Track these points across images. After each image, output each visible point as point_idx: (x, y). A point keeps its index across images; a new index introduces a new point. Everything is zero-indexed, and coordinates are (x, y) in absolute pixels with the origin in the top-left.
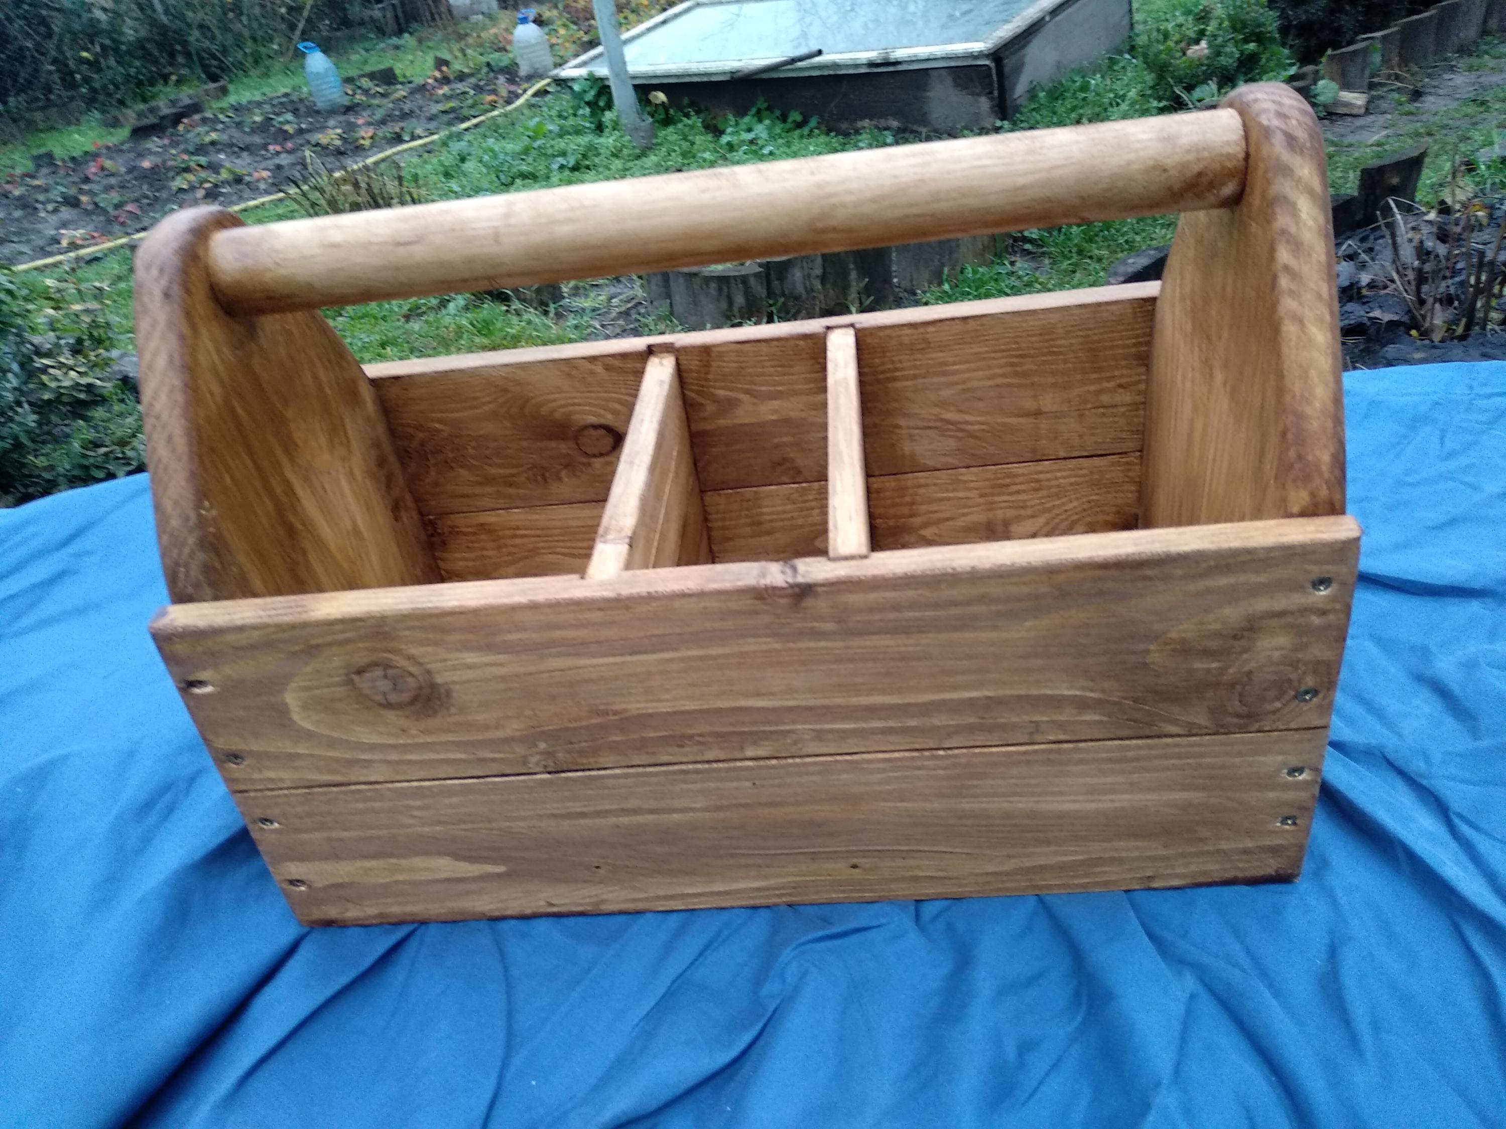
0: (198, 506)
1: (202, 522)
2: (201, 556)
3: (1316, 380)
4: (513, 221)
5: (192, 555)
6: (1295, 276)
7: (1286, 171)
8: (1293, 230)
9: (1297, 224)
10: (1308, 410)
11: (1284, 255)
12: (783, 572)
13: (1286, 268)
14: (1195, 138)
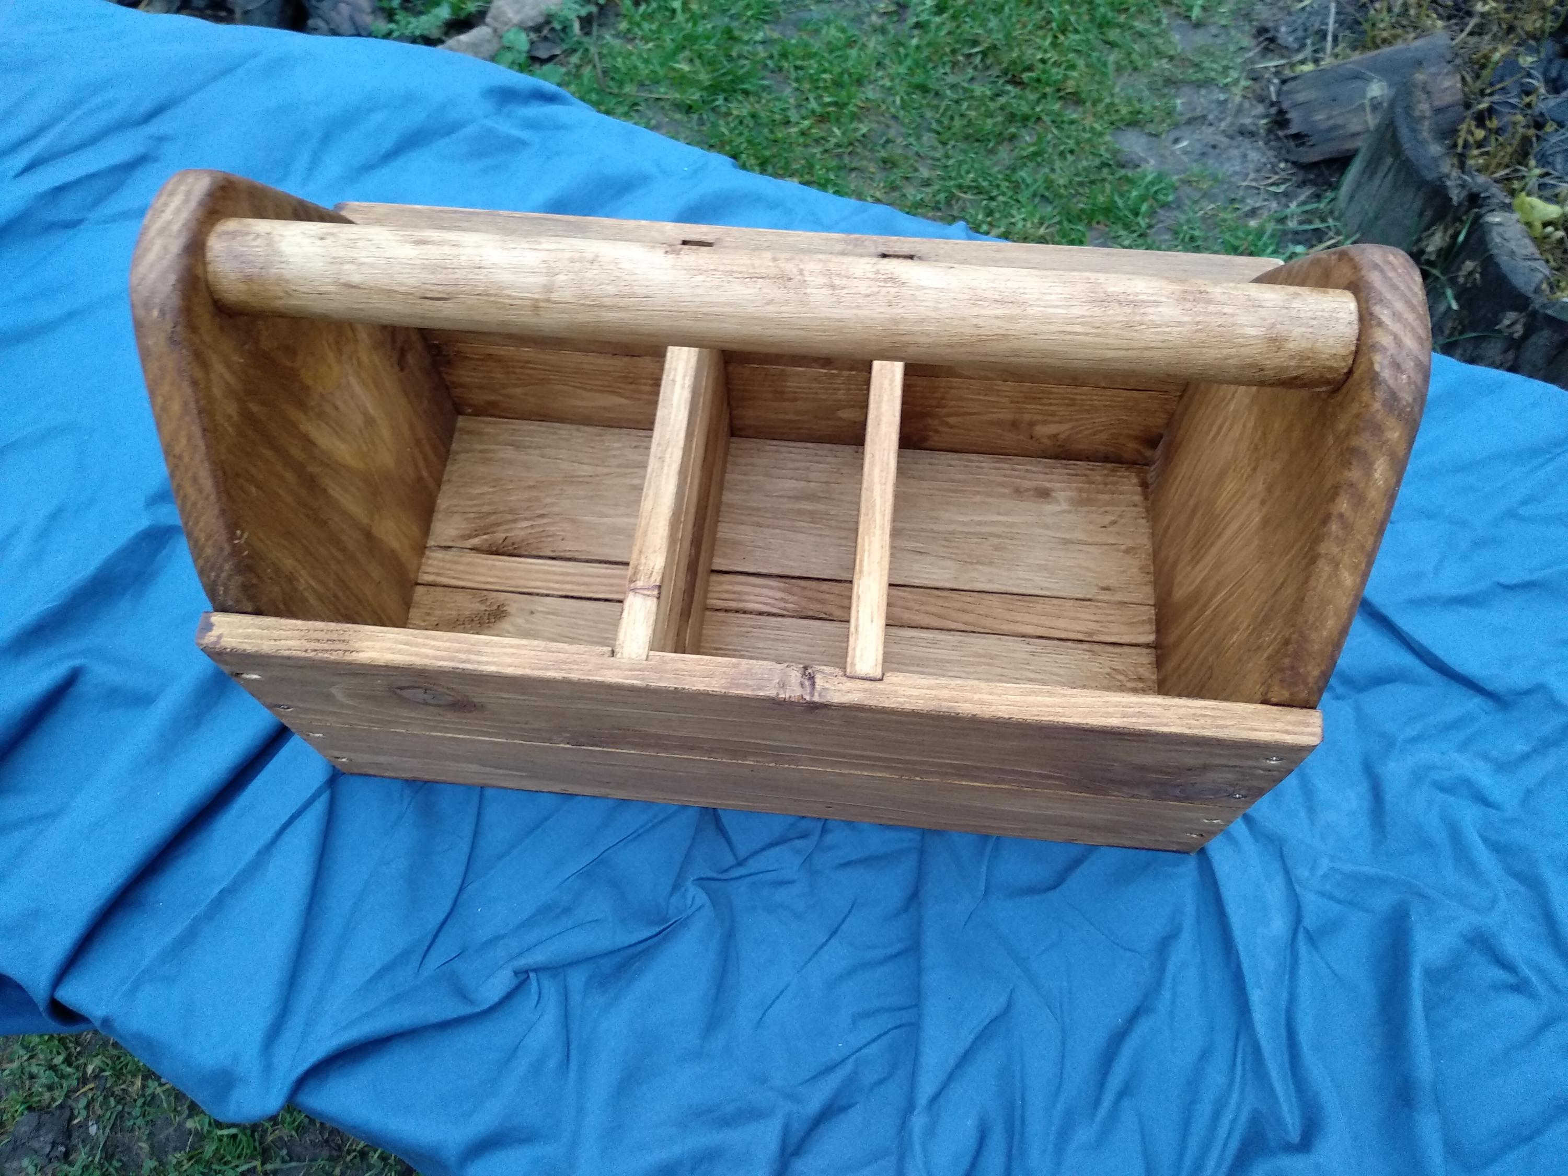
0: (232, 537)
1: (236, 551)
2: (239, 579)
3: (1331, 613)
4: (554, 296)
5: (229, 578)
6: (1347, 526)
7: (1377, 429)
8: (1361, 485)
9: (1368, 481)
10: (1314, 636)
11: (1343, 505)
12: (802, 685)
13: (1341, 516)
14: (1305, 344)
